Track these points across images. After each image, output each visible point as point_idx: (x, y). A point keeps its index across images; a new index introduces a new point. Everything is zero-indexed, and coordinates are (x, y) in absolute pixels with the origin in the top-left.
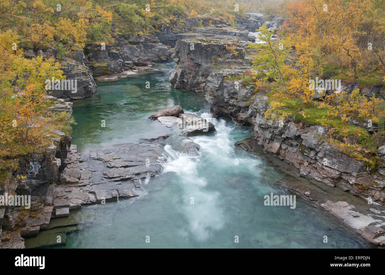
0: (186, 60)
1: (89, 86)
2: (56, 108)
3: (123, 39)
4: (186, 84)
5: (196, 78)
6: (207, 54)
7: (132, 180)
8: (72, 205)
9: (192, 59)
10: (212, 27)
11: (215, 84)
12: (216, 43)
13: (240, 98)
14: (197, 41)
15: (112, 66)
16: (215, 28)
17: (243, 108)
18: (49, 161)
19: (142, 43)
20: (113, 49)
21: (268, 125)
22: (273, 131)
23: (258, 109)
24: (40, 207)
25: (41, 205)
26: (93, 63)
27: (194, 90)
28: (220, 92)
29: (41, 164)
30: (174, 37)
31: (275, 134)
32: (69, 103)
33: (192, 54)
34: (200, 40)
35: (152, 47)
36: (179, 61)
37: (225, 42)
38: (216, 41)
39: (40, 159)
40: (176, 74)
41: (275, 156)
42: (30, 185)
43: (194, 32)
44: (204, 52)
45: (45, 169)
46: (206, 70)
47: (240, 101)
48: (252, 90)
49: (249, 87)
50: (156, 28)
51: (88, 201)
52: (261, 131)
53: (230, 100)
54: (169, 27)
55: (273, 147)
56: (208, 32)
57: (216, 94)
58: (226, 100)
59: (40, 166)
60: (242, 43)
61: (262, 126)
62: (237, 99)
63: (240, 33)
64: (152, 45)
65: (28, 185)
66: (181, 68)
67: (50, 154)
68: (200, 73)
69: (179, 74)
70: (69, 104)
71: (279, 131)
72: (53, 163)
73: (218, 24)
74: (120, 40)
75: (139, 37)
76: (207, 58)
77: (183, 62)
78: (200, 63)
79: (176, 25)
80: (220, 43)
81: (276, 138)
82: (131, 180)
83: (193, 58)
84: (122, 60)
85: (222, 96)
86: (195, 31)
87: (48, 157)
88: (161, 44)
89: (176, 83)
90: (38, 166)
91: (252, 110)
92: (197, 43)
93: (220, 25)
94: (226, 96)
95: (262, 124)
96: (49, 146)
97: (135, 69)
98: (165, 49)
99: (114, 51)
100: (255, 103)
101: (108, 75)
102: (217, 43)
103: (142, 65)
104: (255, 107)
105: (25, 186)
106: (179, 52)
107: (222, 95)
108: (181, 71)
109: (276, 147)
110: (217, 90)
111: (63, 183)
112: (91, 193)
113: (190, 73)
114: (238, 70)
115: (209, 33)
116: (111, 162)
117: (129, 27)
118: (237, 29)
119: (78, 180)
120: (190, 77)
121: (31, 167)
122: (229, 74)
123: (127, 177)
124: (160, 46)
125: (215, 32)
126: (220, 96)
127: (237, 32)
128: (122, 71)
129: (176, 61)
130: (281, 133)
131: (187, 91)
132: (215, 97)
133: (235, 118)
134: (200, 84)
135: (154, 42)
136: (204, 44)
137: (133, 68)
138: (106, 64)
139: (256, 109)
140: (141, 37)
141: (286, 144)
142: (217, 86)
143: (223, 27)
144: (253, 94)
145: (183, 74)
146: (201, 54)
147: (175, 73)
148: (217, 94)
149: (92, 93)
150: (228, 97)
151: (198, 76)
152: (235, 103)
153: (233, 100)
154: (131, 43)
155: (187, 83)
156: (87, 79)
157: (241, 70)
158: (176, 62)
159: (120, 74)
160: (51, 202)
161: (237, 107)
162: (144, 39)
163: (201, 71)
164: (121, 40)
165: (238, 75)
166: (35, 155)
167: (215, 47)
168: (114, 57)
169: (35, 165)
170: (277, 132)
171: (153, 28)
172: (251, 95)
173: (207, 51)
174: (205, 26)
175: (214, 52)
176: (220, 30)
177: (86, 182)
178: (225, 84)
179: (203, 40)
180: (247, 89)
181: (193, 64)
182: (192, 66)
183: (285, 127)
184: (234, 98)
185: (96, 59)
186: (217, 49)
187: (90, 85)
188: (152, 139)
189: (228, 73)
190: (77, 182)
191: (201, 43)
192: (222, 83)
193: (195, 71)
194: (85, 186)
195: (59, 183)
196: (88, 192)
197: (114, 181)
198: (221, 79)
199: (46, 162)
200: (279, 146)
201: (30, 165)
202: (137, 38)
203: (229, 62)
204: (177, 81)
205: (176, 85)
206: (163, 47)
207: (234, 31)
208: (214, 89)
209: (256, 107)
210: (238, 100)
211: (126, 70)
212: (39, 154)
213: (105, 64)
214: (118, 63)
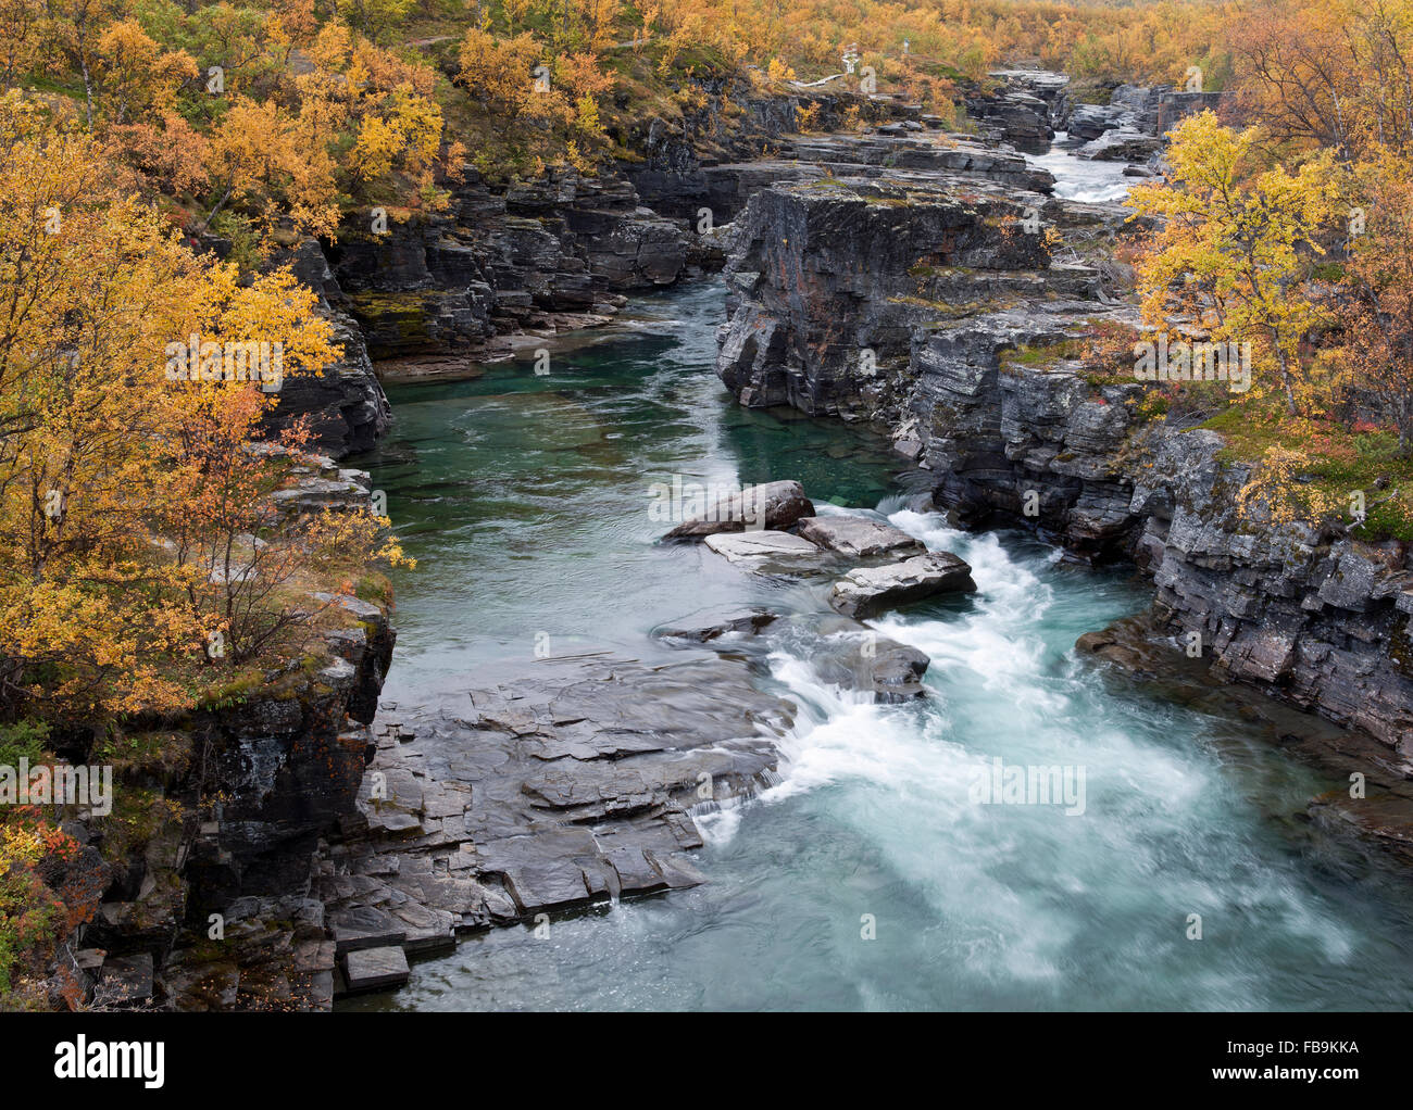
0: (798, 277)
1: (368, 403)
2: (305, 497)
3: (482, 190)
4: (798, 387)
5: (843, 358)
6: (889, 249)
7: (660, 817)
8: (415, 934)
9: (823, 273)
10: (859, 132)
11: (958, 381)
12: (926, 199)
13: (1078, 441)
14: (847, 195)
15: (447, 314)
16: (875, 137)
17: (1090, 483)
18: (324, 733)
19: (563, 207)
20: (445, 238)
21: (1232, 558)
22: (1258, 583)
23: (1177, 487)
24: (277, 947)
25: (278, 939)
26: (360, 298)
27: (836, 411)
28: (982, 418)
29: (287, 750)
30: (702, 181)
31: (1268, 596)
32: (357, 472)
33: (824, 252)
34: (860, 190)
35: (611, 224)
36: (761, 282)
37: (961, 196)
38: (925, 191)
39: (288, 725)
40: (750, 345)
41: (1269, 693)
42: (236, 843)
43: (785, 157)
44: (878, 240)
45: (303, 769)
46: (888, 320)
47: (1078, 456)
48: (1131, 401)
49: (1117, 393)
50: (623, 140)
51: (481, 916)
52: (1193, 584)
53: (1032, 451)
54: (681, 136)
55: (1256, 652)
56: (850, 154)
57: (963, 427)
58: (1009, 452)
59: (283, 757)
60: (1020, 199)
61: (1201, 563)
62: (1062, 445)
63: (989, 160)
64: (608, 218)
65: (227, 848)
66: (771, 313)
67: (332, 701)
68: (861, 335)
69: (764, 343)
70: (357, 479)
71: (1290, 581)
72: (342, 742)
73: (884, 119)
74: (468, 196)
75: (551, 182)
76: (890, 270)
77: (783, 289)
78: (859, 292)
79: (707, 129)
80: (943, 201)
81: (1273, 615)
82: (656, 814)
83: (830, 270)
84: (486, 286)
85: (988, 433)
86: (789, 153)
87: (322, 714)
88: (647, 211)
89: (749, 384)
90: (273, 756)
91: (1148, 494)
92: (849, 204)
93: (896, 126)
94: (1014, 434)
95: (1203, 555)
96: (326, 666)
97: (542, 325)
98: (668, 234)
99: (452, 245)
100: (1161, 460)
101: (429, 354)
102: (933, 200)
103: (566, 305)
104: (1164, 477)
105: (216, 849)
106: (762, 242)
107: (993, 428)
108: (770, 330)
109: (1275, 652)
110: (968, 409)
111: (354, 835)
112: (485, 877)
113: (816, 339)
114: (1057, 319)
115: (853, 161)
116: (545, 736)
117: (505, 140)
118: (972, 139)
119: (415, 822)
120: (816, 354)
121: (244, 764)
122: (1021, 335)
123: (635, 801)
124: (644, 219)
125: (879, 158)
126: (983, 433)
127: (978, 152)
128: (490, 336)
129: (746, 284)
130: (1298, 590)
131: (799, 416)
132: (958, 438)
133: (1052, 534)
134: (862, 384)
135: (617, 204)
136: (879, 207)
137: (534, 319)
138: (419, 304)
139: (1169, 489)
140: (556, 182)
141: (1321, 640)
142: (971, 390)
143: (910, 134)
144: (1136, 420)
145: (779, 343)
146: (864, 253)
147: (744, 337)
148: (966, 425)
149: (377, 435)
150: (1020, 440)
151: (852, 349)
152: (1055, 465)
153: (1044, 453)
154: (514, 208)
155: (802, 380)
156: (358, 371)
157: (1069, 319)
158: (744, 289)
159: (481, 348)
160: (318, 923)
161: (1062, 480)
162: (572, 190)
163: (865, 325)
164: (475, 198)
165: (1061, 337)
166: (264, 709)
167: (923, 218)
168: (454, 270)
169: (264, 751)
170: (1276, 584)
171: (611, 142)
172: (1125, 429)
173: (890, 238)
174: (828, 130)
175: (920, 243)
176: (901, 145)
177: (450, 830)
178: (1007, 381)
179: (872, 188)
180: (1108, 401)
181: (829, 298)
182: (826, 303)
183: (1316, 564)
184: (1050, 441)
185: (370, 283)
186: (932, 227)
187: (368, 397)
188: (704, 632)
189: (1014, 332)
190: (416, 833)
191: (865, 204)
192: (991, 375)
193: (836, 328)
194: (454, 846)
195: (336, 836)
196: (472, 872)
197: (576, 822)
198: (983, 358)
199: (310, 737)
200: (1287, 649)
201: (239, 750)
202: (543, 185)
203: (985, 286)
204: (753, 372)
205: (747, 392)
206: (658, 227)
207: (963, 150)
208: (955, 404)
209: (1168, 479)
210: (1071, 451)
211: (505, 330)
212: (284, 701)
213: (414, 305)
214: (469, 297)
